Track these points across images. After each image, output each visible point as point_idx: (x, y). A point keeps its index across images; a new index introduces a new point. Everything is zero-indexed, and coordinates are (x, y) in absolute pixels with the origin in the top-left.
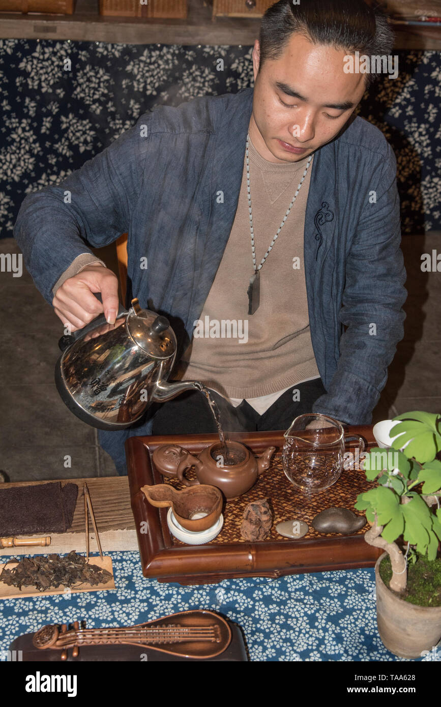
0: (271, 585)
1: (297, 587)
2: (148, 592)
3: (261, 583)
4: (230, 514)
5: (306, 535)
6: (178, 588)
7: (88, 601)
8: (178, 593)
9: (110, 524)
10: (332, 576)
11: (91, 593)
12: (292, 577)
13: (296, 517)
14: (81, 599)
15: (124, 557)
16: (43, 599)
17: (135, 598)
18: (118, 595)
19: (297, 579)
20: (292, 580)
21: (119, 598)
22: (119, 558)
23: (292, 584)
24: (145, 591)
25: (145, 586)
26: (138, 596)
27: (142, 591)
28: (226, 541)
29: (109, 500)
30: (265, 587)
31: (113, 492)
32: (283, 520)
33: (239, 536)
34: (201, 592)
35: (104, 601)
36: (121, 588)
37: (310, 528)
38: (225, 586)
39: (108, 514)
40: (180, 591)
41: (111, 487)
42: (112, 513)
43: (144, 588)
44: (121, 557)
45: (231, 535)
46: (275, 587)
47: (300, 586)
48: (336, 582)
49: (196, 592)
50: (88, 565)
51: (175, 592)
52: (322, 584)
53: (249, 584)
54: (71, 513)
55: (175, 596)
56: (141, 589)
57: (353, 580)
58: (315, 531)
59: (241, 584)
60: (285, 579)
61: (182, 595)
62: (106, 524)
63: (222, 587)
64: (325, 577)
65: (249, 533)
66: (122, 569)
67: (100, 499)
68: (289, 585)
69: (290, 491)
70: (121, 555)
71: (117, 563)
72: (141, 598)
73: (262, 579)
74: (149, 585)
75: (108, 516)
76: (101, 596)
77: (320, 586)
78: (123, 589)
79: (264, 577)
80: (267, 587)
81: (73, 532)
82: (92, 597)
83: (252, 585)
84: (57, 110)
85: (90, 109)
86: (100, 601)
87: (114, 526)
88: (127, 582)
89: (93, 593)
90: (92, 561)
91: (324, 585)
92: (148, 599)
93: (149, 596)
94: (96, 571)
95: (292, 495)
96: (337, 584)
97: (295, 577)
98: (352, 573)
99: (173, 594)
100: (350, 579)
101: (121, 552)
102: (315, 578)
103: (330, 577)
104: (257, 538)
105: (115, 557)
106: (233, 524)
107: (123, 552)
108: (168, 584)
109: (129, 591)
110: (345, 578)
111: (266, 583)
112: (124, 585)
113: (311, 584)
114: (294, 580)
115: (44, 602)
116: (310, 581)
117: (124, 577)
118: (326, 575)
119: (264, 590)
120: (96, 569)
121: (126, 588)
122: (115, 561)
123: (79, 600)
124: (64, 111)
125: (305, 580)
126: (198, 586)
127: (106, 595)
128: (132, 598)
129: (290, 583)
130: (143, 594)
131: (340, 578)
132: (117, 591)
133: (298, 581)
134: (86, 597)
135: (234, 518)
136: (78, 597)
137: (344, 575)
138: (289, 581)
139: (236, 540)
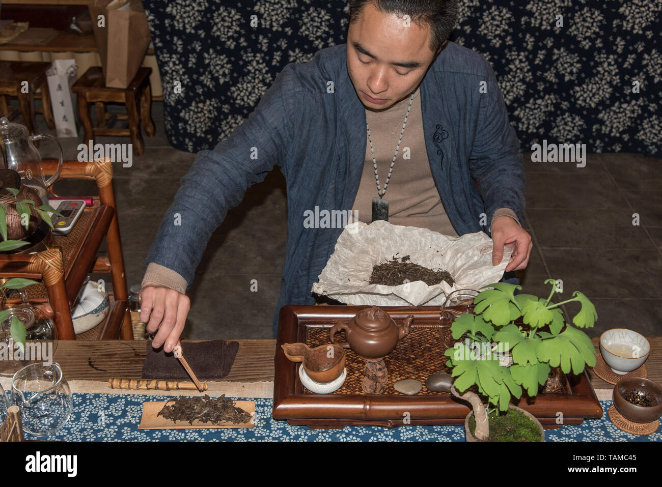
0: (385, 433)
1: (409, 436)
2: (281, 432)
3: (378, 431)
4: (356, 372)
5: (419, 393)
6: (306, 430)
7: (230, 435)
8: (306, 434)
9: (261, 376)
10: (442, 430)
11: (233, 429)
12: (406, 428)
13: (413, 377)
14: (224, 433)
15: (266, 403)
16: (193, 431)
17: (268, 436)
18: (255, 432)
19: (410, 430)
20: (405, 430)
21: (256, 435)
22: (262, 403)
23: (405, 434)
24: (278, 431)
25: (279, 427)
26: (271, 434)
27: (276, 431)
28: (349, 393)
29: (263, 358)
30: (380, 434)
31: (268, 351)
32: (402, 379)
33: (360, 390)
34: (324, 434)
35: (243, 436)
36: (259, 427)
37: (424, 387)
38: (347, 431)
39: (261, 368)
40: (307, 433)
41: (267, 348)
42: (263, 368)
43: (278, 429)
44: (264, 403)
45: (354, 388)
46: (389, 435)
47: (412, 436)
48: (444, 435)
49: (320, 434)
50: (234, 407)
51: (303, 434)
52: (431, 436)
53: (367, 432)
54: (230, 366)
55: (303, 437)
56: (276, 429)
57: (460, 434)
58: (428, 390)
59: (360, 431)
60: (399, 429)
61: (309, 437)
62: (258, 377)
63: (344, 432)
64: (436, 430)
65: (367, 387)
66: (263, 412)
67: (256, 357)
68: (402, 435)
69: (413, 356)
70: (264, 401)
71: (260, 408)
72: (274, 436)
73: (380, 428)
74: (282, 427)
75: (260, 370)
76: (242, 432)
77: (429, 437)
78: (260, 428)
79: (382, 427)
80: (382, 435)
81: (228, 381)
82: (234, 432)
83: (370, 432)
84: (285, 46)
85: (313, 45)
86: (239, 436)
87: (263, 378)
88: (265, 423)
89: (235, 430)
90: (238, 405)
91: (433, 437)
92: (280, 437)
93: (280, 435)
94: (239, 413)
95: (414, 359)
96: (445, 437)
97: (408, 428)
98: (460, 429)
99: (301, 435)
100: (457, 433)
101: (265, 399)
102: (426, 431)
103: (440, 431)
104: (375, 392)
105: (259, 403)
106: (357, 380)
107: (266, 399)
108: (299, 427)
109: (265, 430)
110: (453, 432)
111: (382, 431)
112: (262, 425)
113: (422, 435)
114: (407, 431)
115: (194, 434)
116: (421, 432)
117: (263, 419)
118: (437, 428)
119: (379, 437)
120: (240, 411)
121: (263, 427)
122: (258, 406)
123: (222, 434)
124: (291, 47)
125: (417, 431)
126: (323, 430)
127: (245, 431)
128: (266, 436)
129: (403, 433)
130: (276, 433)
131: (448, 432)
132: (255, 430)
133: (410, 432)
134: (228, 432)
135: (360, 375)
136: (223, 432)
137: (453, 429)
138: (402, 431)
139: (357, 393)
